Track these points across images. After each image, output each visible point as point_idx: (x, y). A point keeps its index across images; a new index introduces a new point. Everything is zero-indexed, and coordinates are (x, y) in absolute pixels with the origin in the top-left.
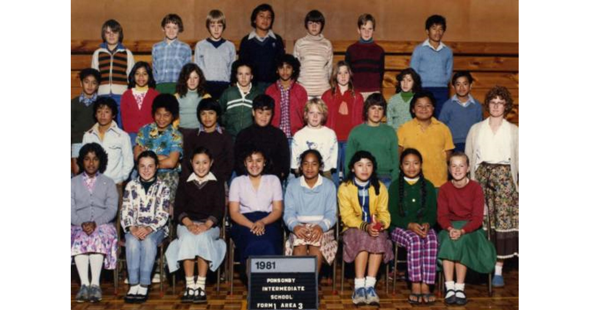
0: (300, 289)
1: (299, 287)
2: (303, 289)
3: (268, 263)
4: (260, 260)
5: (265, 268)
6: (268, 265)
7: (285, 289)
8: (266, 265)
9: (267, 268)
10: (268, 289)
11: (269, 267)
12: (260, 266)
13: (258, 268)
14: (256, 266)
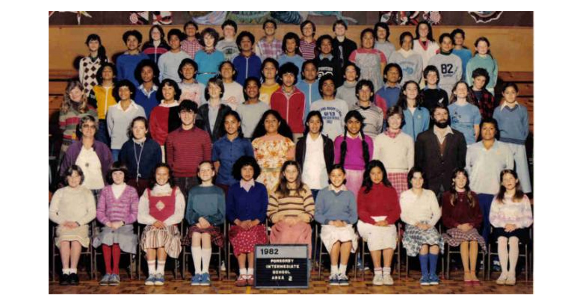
0: (296, 267)
1: (295, 266)
2: (298, 267)
3: (270, 250)
4: (264, 248)
5: (269, 254)
6: (270, 251)
7: (284, 266)
8: (269, 251)
9: (270, 253)
10: (271, 267)
11: (271, 252)
12: (264, 252)
13: (262, 253)
14: (261, 252)
